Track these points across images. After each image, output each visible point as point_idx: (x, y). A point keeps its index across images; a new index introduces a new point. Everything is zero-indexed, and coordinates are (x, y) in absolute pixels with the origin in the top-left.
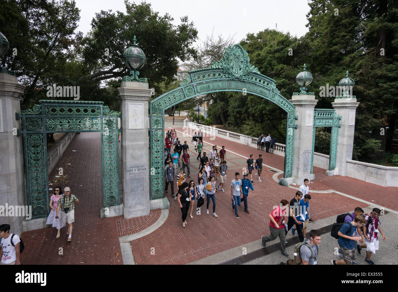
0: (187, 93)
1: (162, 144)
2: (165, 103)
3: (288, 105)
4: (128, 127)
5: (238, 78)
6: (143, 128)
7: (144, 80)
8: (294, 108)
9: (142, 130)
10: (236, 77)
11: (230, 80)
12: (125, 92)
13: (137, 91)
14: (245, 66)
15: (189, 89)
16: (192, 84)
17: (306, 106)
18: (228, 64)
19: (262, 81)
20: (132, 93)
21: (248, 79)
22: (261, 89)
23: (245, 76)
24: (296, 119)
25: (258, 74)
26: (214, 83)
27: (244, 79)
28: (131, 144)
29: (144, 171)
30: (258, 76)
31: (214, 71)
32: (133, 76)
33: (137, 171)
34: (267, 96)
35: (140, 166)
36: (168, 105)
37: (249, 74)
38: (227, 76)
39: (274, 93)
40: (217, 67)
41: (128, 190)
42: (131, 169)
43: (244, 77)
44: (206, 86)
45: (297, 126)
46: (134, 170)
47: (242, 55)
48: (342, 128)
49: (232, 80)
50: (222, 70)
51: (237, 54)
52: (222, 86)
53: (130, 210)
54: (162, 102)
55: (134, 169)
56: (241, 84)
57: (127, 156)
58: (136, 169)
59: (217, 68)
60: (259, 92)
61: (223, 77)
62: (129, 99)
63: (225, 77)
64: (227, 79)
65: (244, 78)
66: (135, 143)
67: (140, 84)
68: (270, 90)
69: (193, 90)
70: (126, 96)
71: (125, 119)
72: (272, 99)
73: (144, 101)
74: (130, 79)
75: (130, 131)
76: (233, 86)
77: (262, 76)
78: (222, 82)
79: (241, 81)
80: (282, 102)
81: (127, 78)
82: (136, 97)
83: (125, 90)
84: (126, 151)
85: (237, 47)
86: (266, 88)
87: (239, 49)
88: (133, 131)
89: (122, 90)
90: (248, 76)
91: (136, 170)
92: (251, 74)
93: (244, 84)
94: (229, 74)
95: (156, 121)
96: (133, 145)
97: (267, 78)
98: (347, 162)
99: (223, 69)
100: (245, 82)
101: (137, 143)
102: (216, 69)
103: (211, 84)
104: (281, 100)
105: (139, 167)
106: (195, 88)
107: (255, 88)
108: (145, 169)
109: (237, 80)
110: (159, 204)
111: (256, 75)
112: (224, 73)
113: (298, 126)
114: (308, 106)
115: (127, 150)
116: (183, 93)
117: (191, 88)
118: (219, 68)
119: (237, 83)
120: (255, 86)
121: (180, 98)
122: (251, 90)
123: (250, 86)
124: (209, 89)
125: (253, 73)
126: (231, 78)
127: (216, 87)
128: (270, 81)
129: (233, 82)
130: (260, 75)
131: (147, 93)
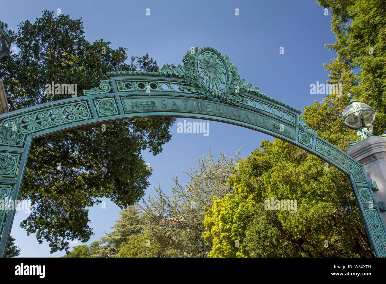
2: (39, 123)
5: (218, 97)
8: (361, 167)
10: (214, 94)
11: (202, 98)
14: (230, 80)
15: (104, 104)
16: (113, 94)
18: (194, 72)
19: (273, 110)
21: (241, 102)
22: (274, 122)
24: (374, 189)
25: (261, 96)
26: (165, 99)
30: (262, 99)
31: (163, 78)
34: (293, 137)
36: (45, 128)
38: (195, 91)
39: (305, 133)
43: (231, 96)
44: (147, 102)
47: (221, 64)
49: (206, 99)
50: (182, 80)
51: (212, 61)
52: (184, 107)
54: (31, 120)
56: (228, 109)
59: (171, 74)
61: (186, 91)
63: (189, 92)
64: (194, 96)
65: (232, 99)
68: (295, 127)
69: (115, 105)
72: (304, 143)
76: (209, 110)
77: (270, 100)
78: (183, 100)
79: (227, 103)
80: (329, 151)
85: (211, 52)
86: (285, 123)
87: (214, 55)
90: (241, 96)
93: (233, 109)
94: (197, 87)
95: (4, 159)
97: (281, 105)
99: (182, 77)
100: (235, 105)
103: (159, 100)
104: (326, 148)
106: (119, 102)
107: (260, 118)
109: (217, 99)
111: (258, 98)
112: (187, 85)
116: (89, 110)
117: (111, 101)
118: (174, 74)
119: (219, 105)
120: (260, 116)
121: (80, 118)
122: (253, 122)
123: (248, 114)
124: (154, 108)
125: (250, 92)
126: (202, 94)
127: (169, 107)
128: (290, 111)
129: (209, 103)
130: (266, 98)
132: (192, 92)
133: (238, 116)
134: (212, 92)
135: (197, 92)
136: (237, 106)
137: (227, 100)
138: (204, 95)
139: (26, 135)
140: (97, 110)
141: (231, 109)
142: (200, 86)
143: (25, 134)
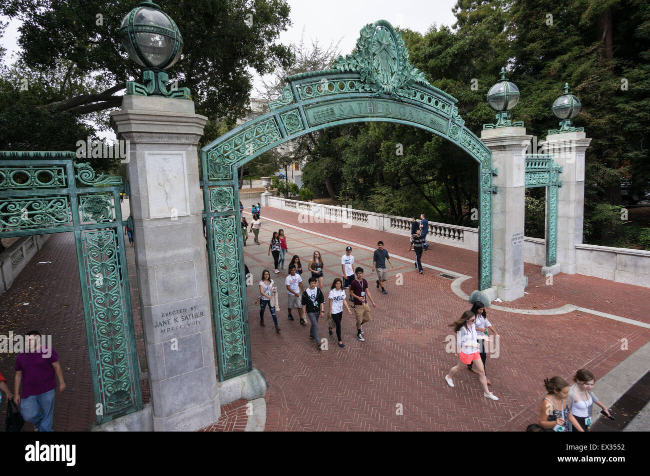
0: (286, 126)
1: (237, 248)
2: (238, 150)
3: (480, 148)
4: (149, 214)
5: (389, 94)
6: (189, 215)
7: (182, 94)
8: (490, 154)
9: (186, 218)
10: (385, 91)
11: (375, 97)
12: (131, 121)
13: (164, 119)
14: (401, 68)
15: (290, 118)
16: (296, 105)
17: (513, 149)
18: (369, 63)
19: (433, 101)
20: (151, 126)
21: (407, 96)
22: (432, 116)
23: (401, 88)
24: (494, 175)
25: (426, 86)
26: (343, 104)
27: (400, 96)
28: (161, 255)
29: (198, 319)
30: (426, 90)
31: (340, 76)
32: (152, 84)
33: (181, 323)
34: (444, 130)
35: (188, 308)
36: (245, 154)
37: (410, 85)
38: (368, 89)
39: (455, 125)
40: (347, 68)
41: (160, 372)
42: (165, 319)
43: (400, 90)
44: (327, 110)
45: (496, 188)
46: (172, 321)
47: (393, 44)
48: (563, 187)
49: (378, 97)
50: (356, 76)
51: (384, 42)
52: (358, 110)
53: (170, 421)
54: (231, 149)
55: (173, 317)
56: (396, 107)
57: (151, 289)
58: (179, 316)
59: (348, 70)
60: (428, 123)
61: (361, 90)
62: (144, 141)
63: (363, 90)
64: (368, 95)
65: (401, 94)
66: (169, 254)
67: (172, 103)
68: (448, 119)
69: (300, 119)
70: (134, 134)
71: (139, 194)
72: (453, 136)
73: (186, 146)
74: (143, 91)
75: (156, 223)
76: (380, 110)
77: (433, 90)
78: (358, 102)
79: (395, 100)
80: (470, 142)
81: (136, 86)
82: (163, 135)
83: (131, 117)
84: (147, 275)
85: (384, 27)
86: (441, 115)
87: (387, 30)
88: (161, 224)
89: (124, 117)
90: (408, 89)
91: (180, 319)
92: (414, 85)
93: (400, 105)
94: (371, 84)
95: (220, 194)
96: (164, 259)
97: (441, 94)
98: (576, 248)
99: (358, 72)
100: (402, 101)
101: (176, 252)
102: (346, 72)
103: (338, 105)
104: (468, 138)
105: (185, 310)
106: (303, 114)
107: (422, 114)
108: (202, 314)
109: (387, 96)
110: (240, 389)
111: (423, 88)
112: (361, 82)
113: (498, 189)
114: (515, 149)
115: (150, 272)
116: (278, 127)
117: (295, 114)
118: (351, 70)
119: (388, 103)
120: (422, 110)
121: (272, 138)
122: (415, 119)
123: (412, 111)
124: (333, 116)
125: (417, 83)
126: (375, 93)
127: (346, 113)
128: (448, 101)
129: (380, 103)
130: (430, 89)
131: (193, 124)
132: (366, 90)
133: (403, 114)
134: (384, 89)
135: (371, 90)
136: (404, 102)
137: (396, 97)
138: (377, 93)
139: (232, 166)
140: (284, 127)
141: (399, 105)
142: (374, 82)
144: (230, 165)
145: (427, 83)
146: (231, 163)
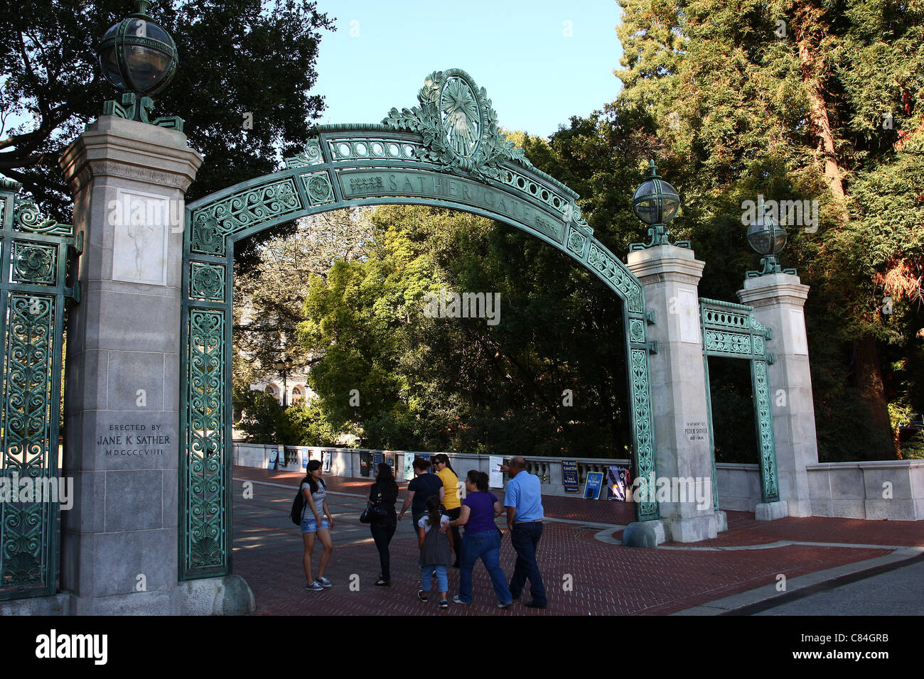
2: (237, 216)
3: (622, 275)
4: (111, 273)
5: (468, 170)
6: (165, 284)
7: (173, 124)
9: (159, 289)
10: (461, 164)
11: (445, 172)
12: (109, 146)
13: (150, 148)
14: (485, 137)
15: (316, 183)
17: (674, 279)
18: (436, 123)
19: (539, 191)
20: (131, 155)
21: (497, 179)
22: (538, 213)
23: (487, 164)
24: (650, 323)
25: (526, 168)
26: (396, 174)
27: (484, 175)
28: (119, 335)
29: (161, 447)
30: (526, 172)
31: (394, 135)
32: (131, 110)
33: (135, 446)
34: (559, 238)
35: (148, 426)
36: (246, 224)
37: (501, 162)
38: (435, 159)
39: (577, 233)
40: (403, 126)
41: (96, 518)
42: (114, 434)
43: (485, 168)
44: (371, 179)
45: (655, 343)
46: (123, 440)
47: (474, 103)
48: (776, 364)
49: (450, 173)
50: (418, 138)
51: (460, 98)
52: (420, 186)
53: (103, 604)
54: (226, 212)
55: (125, 435)
56: (478, 191)
57: (100, 383)
58: (134, 434)
59: (405, 128)
60: (533, 223)
61: (423, 158)
62: (119, 173)
63: (426, 160)
64: (435, 167)
65: (486, 173)
66: (131, 336)
67: (159, 133)
68: (566, 222)
69: (330, 185)
70: (108, 163)
71: (102, 244)
72: (574, 249)
73: (172, 190)
74: (123, 116)
75: (117, 289)
76: (453, 192)
77: (537, 175)
78: (419, 175)
79: (477, 180)
80: (605, 262)
81: (116, 107)
82: (145, 170)
83: (110, 139)
84: (97, 361)
85: (460, 79)
86: (553, 214)
87: (464, 84)
88: (125, 291)
89: (100, 140)
90: (498, 167)
91: (134, 440)
92: (506, 163)
93: (485, 190)
94: (440, 152)
95: (205, 274)
96: (123, 342)
97: (552, 183)
98: (808, 470)
99: (420, 134)
100: (488, 184)
101: (140, 335)
102: (401, 129)
104: (601, 257)
105: (143, 428)
106: (335, 180)
107: (521, 208)
108: (167, 439)
109: (465, 174)
111: (521, 170)
112: (424, 148)
113: (658, 346)
114: (678, 279)
115: (101, 357)
116: (297, 193)
117: (324, 178)
118: (408, 128)
119: (466, 184)
120: (521, 202)
121: (286, 207)
122: (510, 213)
123: (505, 201)
124: (381, 189)
125: (511, 160)
126: (445, 165)
127: (401, 187)
128: (563, 194)
129: (453, 181)
130: (532, 171)
131: (185, 161)
132: (431, 160)
133: (490, 203)
134: (459, 162)
135: (439, 160)
136: (492, 185)
137: (478, 176)
138: (448, 166)
139: (226, 236)
140: (306, 193)
141: (483, 189)
142: (444, 150)
143: (224, 237)
144: (224, 235)
145: (528, 163)
146: (225, 232)
